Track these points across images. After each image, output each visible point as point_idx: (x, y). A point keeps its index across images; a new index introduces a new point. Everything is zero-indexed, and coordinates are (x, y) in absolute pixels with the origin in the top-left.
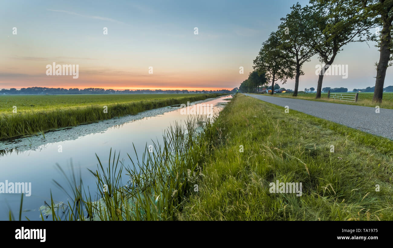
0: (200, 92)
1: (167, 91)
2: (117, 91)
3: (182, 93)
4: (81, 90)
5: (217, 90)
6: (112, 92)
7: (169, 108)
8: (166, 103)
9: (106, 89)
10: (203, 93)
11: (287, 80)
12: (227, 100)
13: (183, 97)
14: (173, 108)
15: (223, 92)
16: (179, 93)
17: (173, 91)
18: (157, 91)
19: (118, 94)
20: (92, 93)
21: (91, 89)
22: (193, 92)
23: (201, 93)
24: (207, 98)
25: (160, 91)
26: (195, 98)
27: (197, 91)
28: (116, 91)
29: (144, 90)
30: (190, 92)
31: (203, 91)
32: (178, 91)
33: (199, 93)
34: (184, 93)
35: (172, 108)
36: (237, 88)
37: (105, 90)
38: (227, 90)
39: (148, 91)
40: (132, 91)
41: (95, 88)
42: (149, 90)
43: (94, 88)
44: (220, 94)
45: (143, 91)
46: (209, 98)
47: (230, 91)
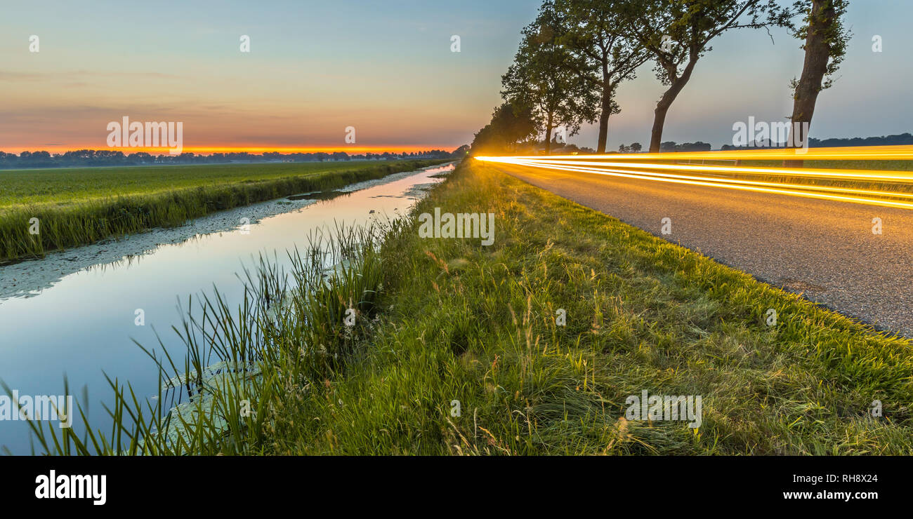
0: (377, 156)
1: (293, 156)
2: (161, 157)
3: (333, 160)
4: (57, 157)
5: (420, 152)
6: (145, 161)
7: (280, 203)
8: (275, 190)
9: (127, 153)
10: (385, 159)
11: (580, 125)
12: (438, 176)
13: (325, 173)
14: (293, 202)
15: (433, 155)
16: (324, 161)
17: (308, 156)
18: (267, 156)
19: (162, 165)
20: (89, 164)
21: (84, 152)
22: (360, 156)
23: (380, 159)
24: (391, 173)
25: (276, 155)
26: (359, 173)
27: (369, 156)
28: (157, 157)
29: (232, 154)
30: (353, 157)
31: (386, 154)
32: (321, 156)
33: (375, 159)
34: (336, 159)
35: (289, 203)
36: (466, 146)
37: (127, 156)
38: (444, 152)
39: (243, 156)
40: (200, 156)
41: (96, 149)
42: (246, 153)
43: (94, 151)
44: (426, 162)
45: (232, 156)
46: (396, 172)
47: (451, 152)
